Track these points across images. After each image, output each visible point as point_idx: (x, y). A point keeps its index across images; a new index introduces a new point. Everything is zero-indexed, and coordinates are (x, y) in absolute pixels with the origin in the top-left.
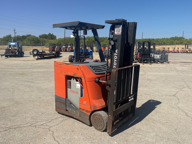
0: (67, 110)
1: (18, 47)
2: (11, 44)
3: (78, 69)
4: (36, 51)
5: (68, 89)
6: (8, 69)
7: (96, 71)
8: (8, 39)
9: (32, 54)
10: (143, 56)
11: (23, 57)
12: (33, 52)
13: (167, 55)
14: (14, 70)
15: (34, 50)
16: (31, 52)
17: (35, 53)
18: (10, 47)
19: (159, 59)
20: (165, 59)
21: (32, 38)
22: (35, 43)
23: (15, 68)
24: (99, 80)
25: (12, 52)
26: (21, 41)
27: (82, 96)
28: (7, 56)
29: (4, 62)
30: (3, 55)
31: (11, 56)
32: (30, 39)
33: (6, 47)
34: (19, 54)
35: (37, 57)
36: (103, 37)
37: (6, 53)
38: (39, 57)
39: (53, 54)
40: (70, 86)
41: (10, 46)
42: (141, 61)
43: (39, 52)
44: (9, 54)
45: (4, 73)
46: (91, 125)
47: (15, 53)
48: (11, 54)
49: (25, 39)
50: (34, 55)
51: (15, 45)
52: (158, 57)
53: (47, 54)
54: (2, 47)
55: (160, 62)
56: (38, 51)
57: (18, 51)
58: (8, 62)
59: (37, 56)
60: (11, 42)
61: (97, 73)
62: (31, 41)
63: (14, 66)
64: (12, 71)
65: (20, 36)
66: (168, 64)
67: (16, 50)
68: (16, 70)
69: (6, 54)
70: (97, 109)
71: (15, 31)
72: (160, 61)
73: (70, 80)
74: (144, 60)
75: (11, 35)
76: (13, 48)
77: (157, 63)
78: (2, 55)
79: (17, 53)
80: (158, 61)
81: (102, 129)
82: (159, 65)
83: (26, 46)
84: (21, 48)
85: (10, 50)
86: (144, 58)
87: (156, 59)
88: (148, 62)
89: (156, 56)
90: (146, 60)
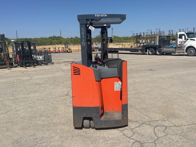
10: (24, 59)
13: (51, 56)
19: (42, 60)
20: (48, 59)
42: (23, 64)
52: (40, 58)
55: (44, 64)
72: (44, 62)
74: (26, 63)
77: (41, 65)
80: (42, 63)
82: (44, 67)
86: (26, 60)
87: (39, 60)
88: (31, 65)
89: (39, 58)
90: (29, 63)
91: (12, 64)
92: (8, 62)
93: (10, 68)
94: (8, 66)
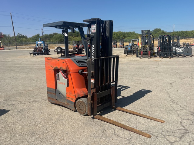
0: (57, 100)
1: (44, 45)
2: (38, 43)
3: (64, 62)
4: (60, 49)
5: (58, 81)
6: (35, 65)
7: (80, 64)
8: (37, 38)
9: (56, 52)
11: (49, 54)
12: (57, 50)
13: (191, 49)
14: (40, 66)
15: (58, 48)
16: (56, 50)
17: (59, 51)
18: (37, 46)
19: (181, 53)
20: (188, 52)
21: (58, 36)
22: (61, 41)
23: (41, 64)
24: (82, 71)
25: (40, 50)
26: (49, 39)
27: (68, 86)
28: (35, 54)
29: (32, 59)
30: (32, 53)
31: (38, 54)
32: (57, 37)
33: (34, 46)
34: (46, 52)
35: (60, 55)
36: (130, 32)
37: (34, 51)
38: (63, 54)
39: (76, 51)
40: (59, 78)
41: (37, 44)
42: (161, 55)
43: (63, 50)
44: (36, 52)
45: (31, 68)
46: (76, 111)
47: (42, 51)
48: (38, 52)
49: (52, 37)
50: (58, 53)
51: (41, 44)
52: (180, 50)
53: (69, 51)
54: (31, 46)
55: (182, 56)
56: (61, 49)
57: (45, 49)
58: (36, 59)
59: (61, 53)
60: (39, 41)
61: (81, 65)
62: (58, 39)
63: (40, 62)
64: (38, 67)
65: (47, 35)
66: (191, 58)
67: (42, 48)
68: (42, 66)
69: (34, 53)
70: (80, 97)
71: (42, 30)
72: (182, 55)
73: (58, 73)
75: (39, 34)
76: (40, 46)
77: (179, 57)
78: (30, 53)
79: (44, 51)
80: (180, 55)
81: (84, 113)
82: (181, 59)
83: (53, 44)
84: (47, 47)
85: (37, 48)
86: (164, 52)
87: (178, 53)
88: (168, 56)
89: (178, 50)
90: (166, 54)
91: (152, 54)
92: (149, 53)
93: (151, 57)
94: (150, 55)
